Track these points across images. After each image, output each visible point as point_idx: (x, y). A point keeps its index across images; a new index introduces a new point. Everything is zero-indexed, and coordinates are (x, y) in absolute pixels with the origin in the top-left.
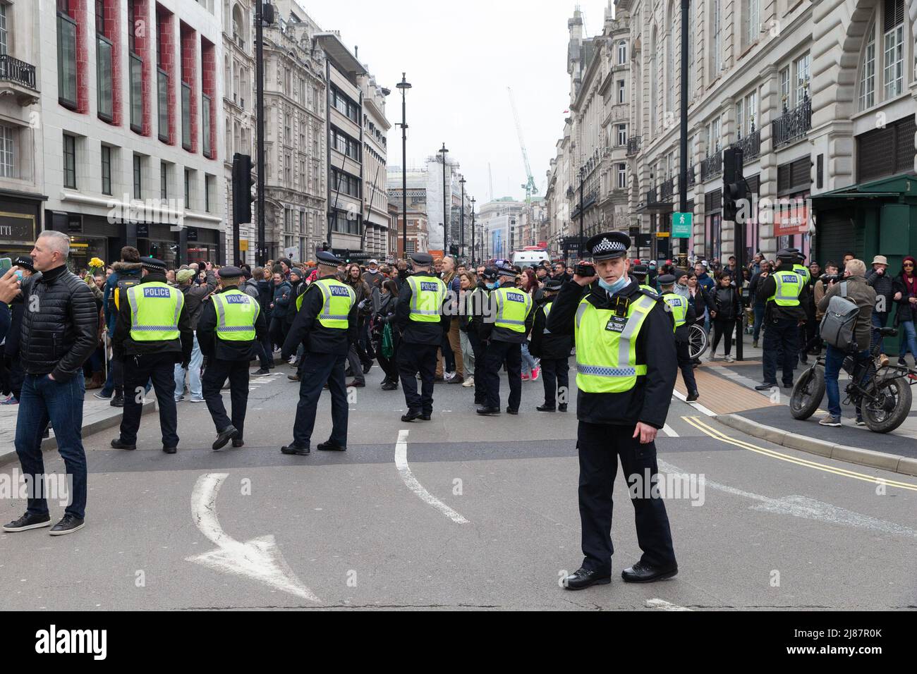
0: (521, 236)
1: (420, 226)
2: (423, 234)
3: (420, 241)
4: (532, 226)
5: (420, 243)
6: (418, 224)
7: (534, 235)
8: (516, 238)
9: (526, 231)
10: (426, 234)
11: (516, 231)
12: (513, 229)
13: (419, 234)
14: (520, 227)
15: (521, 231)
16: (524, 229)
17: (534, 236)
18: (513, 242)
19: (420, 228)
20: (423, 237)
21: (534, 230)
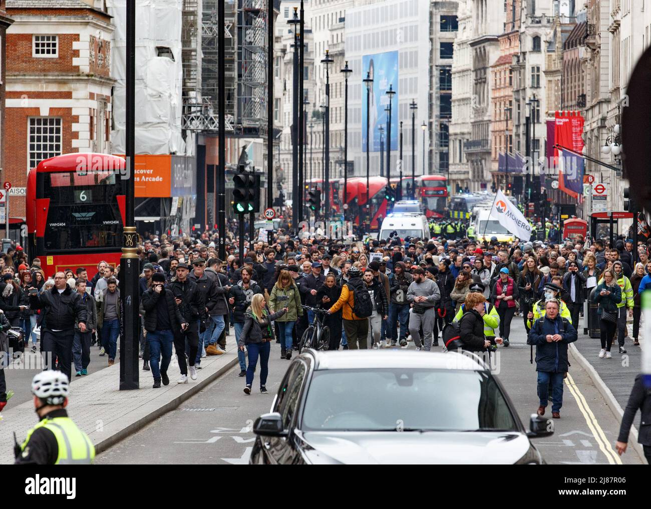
0: (480, 82)
1: (83, 62)
2: (96, 90)
3: (85, 120)
4: (528, 45)
5: (81, 127)
6: (76, 53)
7: (536, 80)
8: (461, 88)
9: (502, 62)
10: (106, 92)
11: (462, 59)
12: (447, 50)
13: (81, 91)
14: (479, 44)
15: (481, 59)
16: (494, 54)
17: (536, 85)
18: (446, 103)
19: (85, 68)
20: (94, 104)
21: (533, 60)
